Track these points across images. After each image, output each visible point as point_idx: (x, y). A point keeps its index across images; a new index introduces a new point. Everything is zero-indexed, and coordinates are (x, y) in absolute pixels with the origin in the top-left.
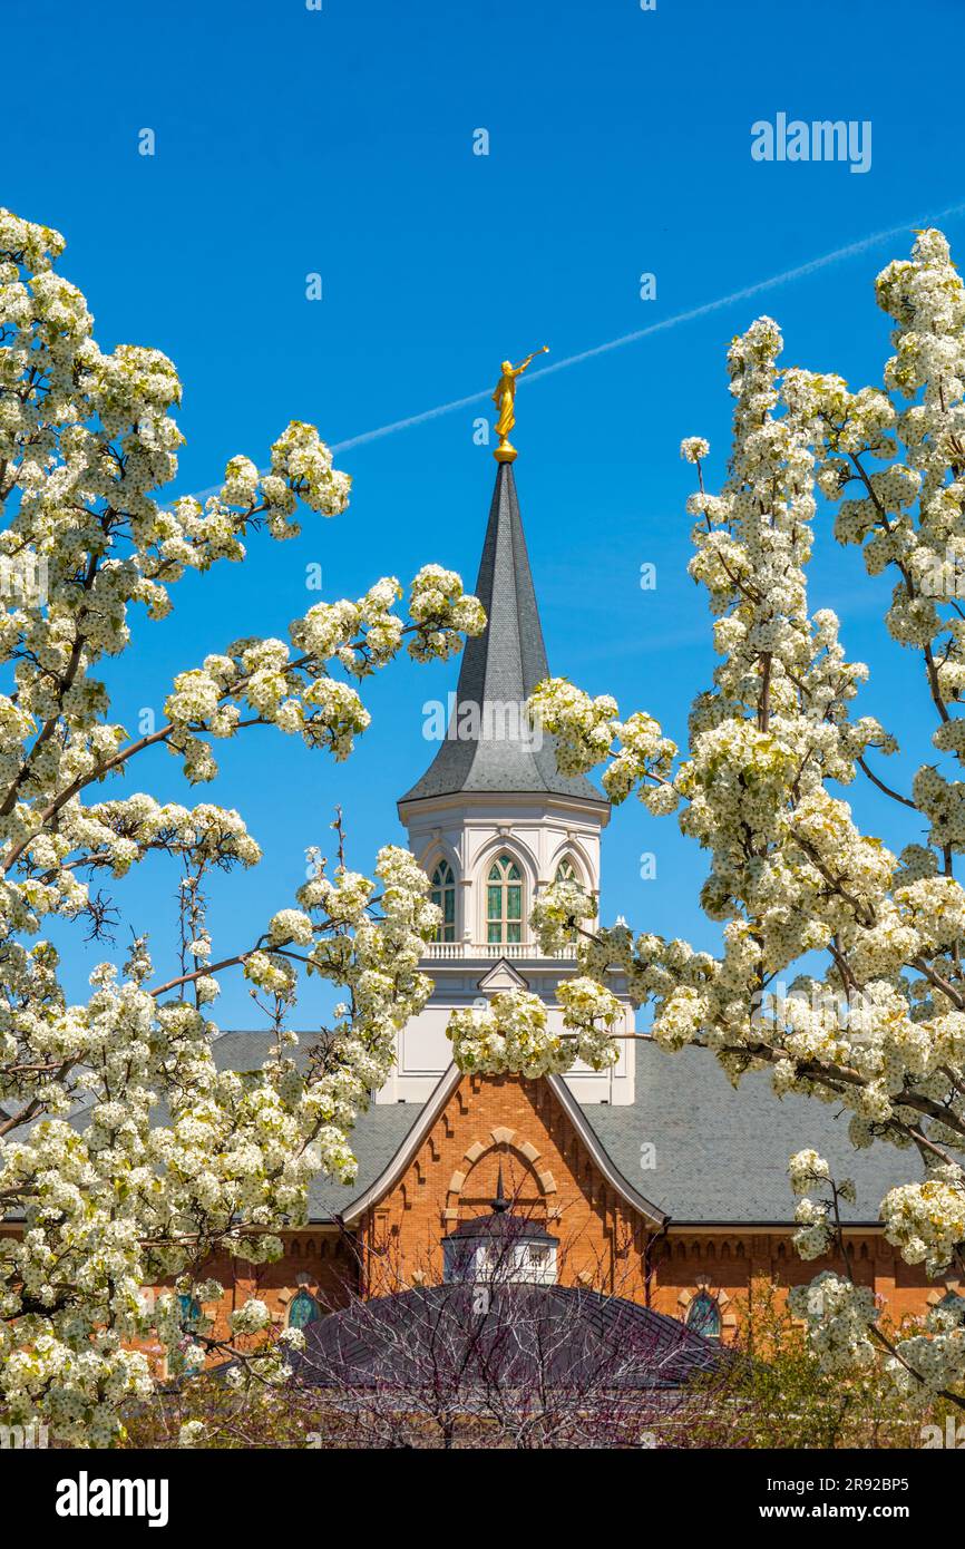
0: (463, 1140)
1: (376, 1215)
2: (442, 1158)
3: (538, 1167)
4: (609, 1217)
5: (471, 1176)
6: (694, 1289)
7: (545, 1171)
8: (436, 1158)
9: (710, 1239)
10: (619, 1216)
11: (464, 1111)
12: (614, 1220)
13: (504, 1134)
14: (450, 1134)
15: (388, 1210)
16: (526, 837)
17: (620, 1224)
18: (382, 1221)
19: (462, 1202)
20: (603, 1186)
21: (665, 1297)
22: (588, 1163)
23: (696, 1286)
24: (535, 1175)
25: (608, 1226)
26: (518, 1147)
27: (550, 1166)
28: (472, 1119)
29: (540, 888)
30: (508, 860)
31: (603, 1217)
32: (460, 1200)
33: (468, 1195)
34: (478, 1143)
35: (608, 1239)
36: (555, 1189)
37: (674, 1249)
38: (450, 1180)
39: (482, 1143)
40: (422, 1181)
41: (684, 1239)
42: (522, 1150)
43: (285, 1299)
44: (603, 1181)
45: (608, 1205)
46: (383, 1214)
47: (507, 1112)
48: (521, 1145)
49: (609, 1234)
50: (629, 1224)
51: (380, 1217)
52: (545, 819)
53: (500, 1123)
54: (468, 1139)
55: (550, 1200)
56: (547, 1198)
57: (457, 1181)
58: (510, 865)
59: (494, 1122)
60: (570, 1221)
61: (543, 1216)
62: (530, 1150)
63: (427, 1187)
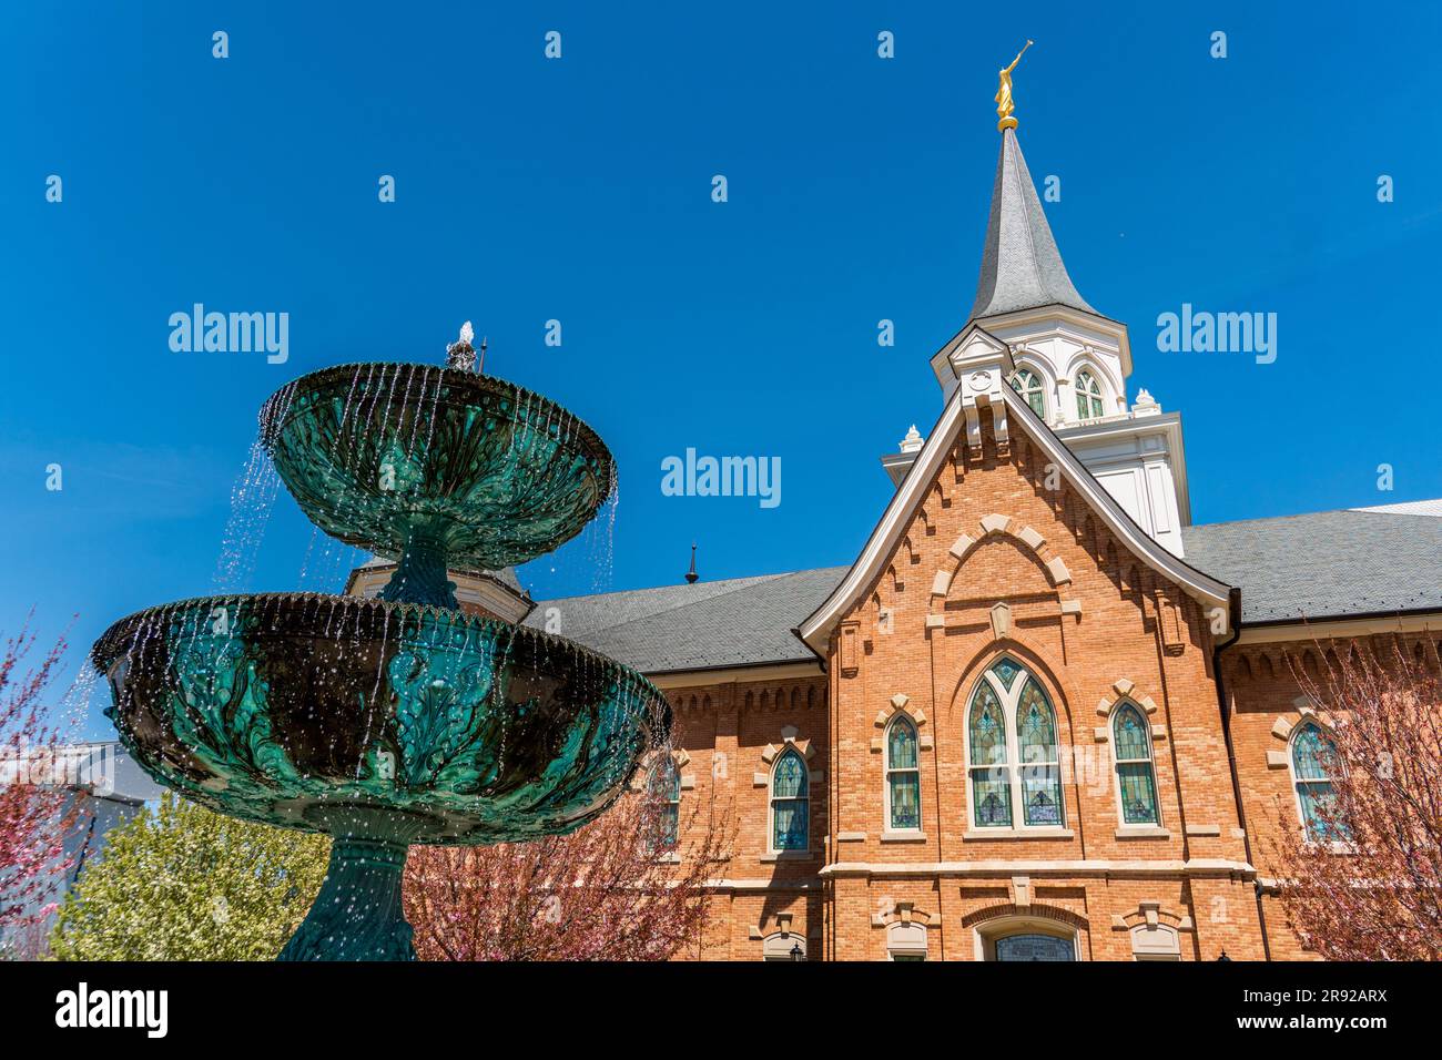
0: (948, 535)
1: (844, 629)
2: (923, 559)
3: (1043, 553)
4: (1148, 602)
5: (959, 576)
6: (1294, 714)
7: (1053, 557)
8: (915, 559)
9: (1304, 647)
10: (1162, 601)
11: (947, 503)
12: (1156, 606)
13: (996, 522)
14: (931, 531)
15: (858, 624)
16: (1043, 348)
17: (1165, 610)
18: (852, 636)
19: (949, 606)
20: (1134, 567)
21: (1252, 728)
22: (1111, 543)
23: (1296, 710)
24: (1041, 565)
25: (1148, 616)
26: (1015, 534)
27: (1060, 552)
28: (955, 510)
29: (1060, 387)
30: (1027, 372)
31: (1141, 605)
32: (946, 603)
33: (956, 596)
34: (964, 535)
35: (1153, 635)
36: (1069, 577)
37: (1254, 665)
38: (932, 582)
39: (970, 535)
40: (899, 587)
41: (1266, 650)
42: (1020, 536)
43: (769, 756)
44: (1134, 562)
45: (1144, 589)
46: (850, 628)
47: (999, 498)
48: (1018, 531)
49: (1152, 626)
50: (1178, 609)
51: (848, 632)
52: (1058, 330)
53: (993, 511)
54: (954, 533)
55: (1063, 592)
56: (1059, 590)
57: (940, 583)
58: (1030, 375)
59: (983, 511)
60: (1094, 617)
61: (1056, 612)
62: (1032, 537)
63: (906, 594)
